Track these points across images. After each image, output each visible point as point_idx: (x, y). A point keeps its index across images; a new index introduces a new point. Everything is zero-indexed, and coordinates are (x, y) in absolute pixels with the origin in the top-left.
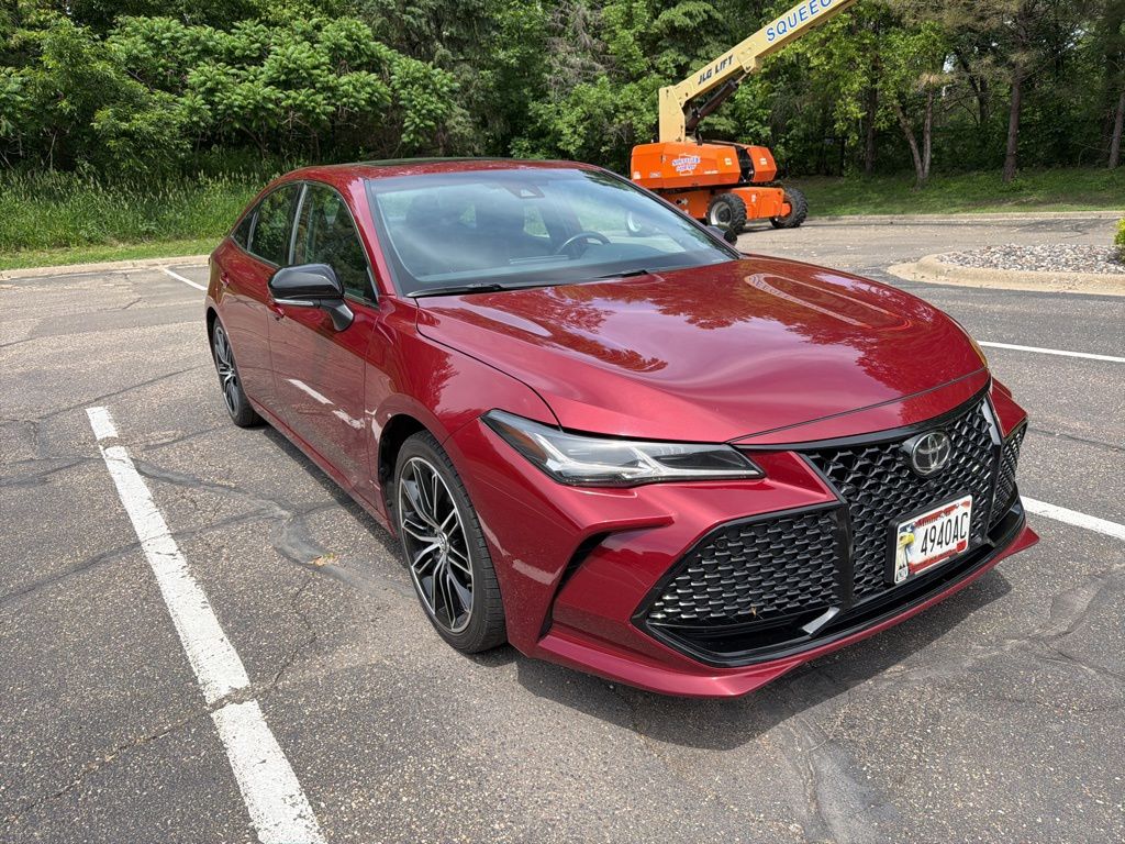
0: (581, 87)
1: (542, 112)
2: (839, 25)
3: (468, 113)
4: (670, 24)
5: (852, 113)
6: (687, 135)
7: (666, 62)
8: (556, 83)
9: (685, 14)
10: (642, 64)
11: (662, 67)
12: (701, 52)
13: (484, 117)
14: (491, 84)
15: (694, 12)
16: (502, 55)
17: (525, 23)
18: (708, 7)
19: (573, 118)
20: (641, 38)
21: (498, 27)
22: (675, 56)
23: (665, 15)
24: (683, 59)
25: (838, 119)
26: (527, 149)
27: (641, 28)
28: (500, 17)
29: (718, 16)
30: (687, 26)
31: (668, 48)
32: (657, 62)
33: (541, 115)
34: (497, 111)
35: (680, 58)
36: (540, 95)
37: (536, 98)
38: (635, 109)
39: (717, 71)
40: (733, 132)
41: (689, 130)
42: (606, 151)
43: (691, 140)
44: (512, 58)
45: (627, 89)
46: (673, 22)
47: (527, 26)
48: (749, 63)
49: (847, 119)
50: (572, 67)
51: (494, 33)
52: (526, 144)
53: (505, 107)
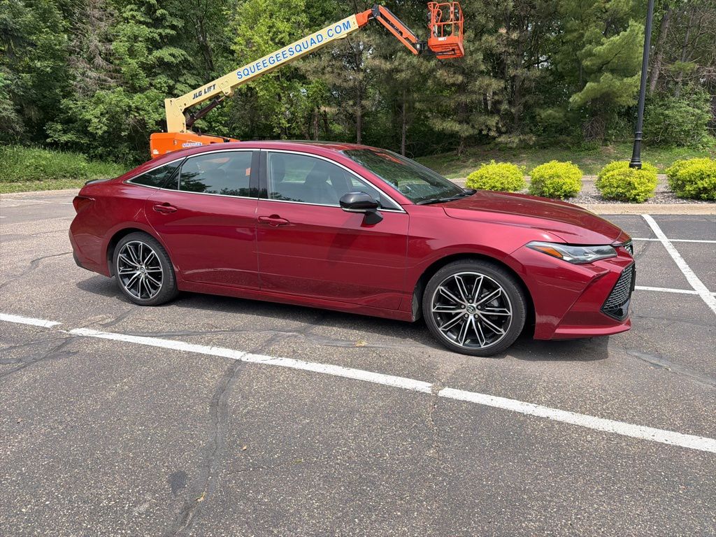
0: (100, 93)
1: (72, 106)
2: (273, 75)
3: (12, 103)
4: (161, 60)
5: (283, 124)
6: (187, 129)
7: (160, 83)
8: (80, 88)
9: (170, 55)
10: (145, 82)
11: (159, 86)
12: (181, 79)
13: (22, 106)
14: (30, 83)
15: (176, 55)
16: (38, 64)
17: (55, 45)
18: (184, 52)
19: (97, 112)
20: (143, 66)
21: (33, 45)
22: (165, 80)
23: (157, 53)
24: (171, 82)
25: (274, 127)
26: (60, 131)
27: (142, 59)
28: (34, 38)
29: (190, 59)
30: (172, 62)
31: (159, 74)
32: (154, 82)
33: (71, 109)
34: (33, 102)
35: (169, 81)
36: (68, 94)
37: (64, 97)
38: (144, 110)
39: (205, 93)
40: (206, 129)
41: (189, 126)
42: (125, 135)
43: (190, 132)
44: (46, 67)
45: (137, 97)
46: (163, 59)
47: (58, 47)
48: (227, 90)
49: (281, 127)
50: (91, 79)
51: (29, 48)
52: (59, 127)
53: (40, 100)
